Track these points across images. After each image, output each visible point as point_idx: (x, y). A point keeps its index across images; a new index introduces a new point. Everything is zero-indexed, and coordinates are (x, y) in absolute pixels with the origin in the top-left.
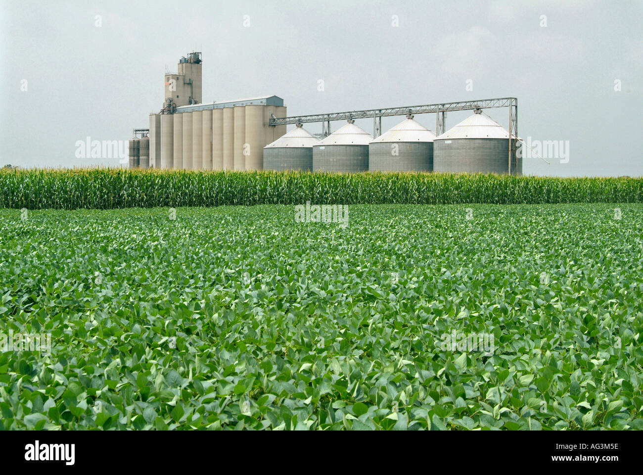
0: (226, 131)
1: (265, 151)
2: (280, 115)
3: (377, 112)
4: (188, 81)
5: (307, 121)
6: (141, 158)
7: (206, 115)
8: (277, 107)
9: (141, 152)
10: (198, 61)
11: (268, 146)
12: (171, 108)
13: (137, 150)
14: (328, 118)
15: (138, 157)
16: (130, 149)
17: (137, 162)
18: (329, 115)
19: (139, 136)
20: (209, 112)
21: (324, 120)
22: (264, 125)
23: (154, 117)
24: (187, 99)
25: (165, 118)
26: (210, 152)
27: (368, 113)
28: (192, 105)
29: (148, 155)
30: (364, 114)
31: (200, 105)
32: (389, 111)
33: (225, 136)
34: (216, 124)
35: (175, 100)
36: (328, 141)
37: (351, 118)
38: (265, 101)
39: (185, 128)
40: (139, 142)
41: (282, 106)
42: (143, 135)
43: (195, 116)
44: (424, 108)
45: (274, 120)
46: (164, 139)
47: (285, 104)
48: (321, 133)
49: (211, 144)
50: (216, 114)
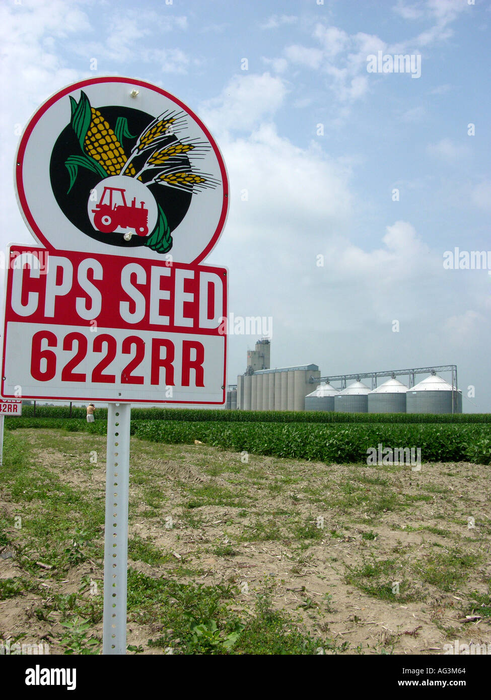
0: (283, 385)
1: (306, 399)
2: (316, 376)
3: (374, 374)
4: (261, 355)
5: (332, 380)
6: (232, 403)
7: (271, 376)
8: (314, 371)
9: (232, 399)
10: (267, 343)
11: (308, 396)
12: (251, 372)
13: (230, 398)
14: (345, 378)
15: (231, 402)
18: (345, 376)
19: (231, 390)
20: (272, 375)
21: (342, 379)
22: (306, 382)
23: (240, 378)
24: (261, 366)
25: (246, 378)
26: (273, 399)
27: (369, 375)
28: (263, 370)
29: (236, 401)
30: (366, 376)
31: (268, 369)
32: (381, 373)
33: (282, 390)
34: (277, 382)
35: (253, 367)
36: (345, 392)
37: (358, 378)
38: (306, 368)
39: (259, 384)
40: (231, 393)
41: (318, 370)
42: (234, 388)
43: (265, 377)
44: (402, 372)
45: (312, 379)
46: (246, 391)
47: (320, 369)
48: (340, 387)
49: (274, 395)
50: (277, 376)
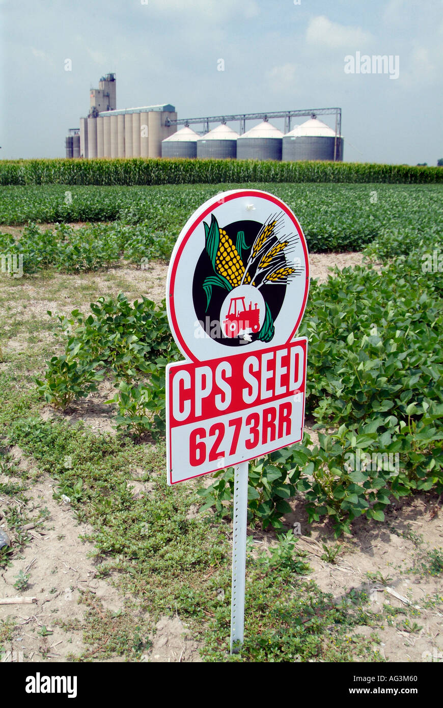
0: (134, 129)
1: (163, 145)
2: (173, 118)
3: (243, 116)
4: (106, 94)
5: (193, 123)
6: (74, 149)
7: (120, 118)
8: (171, 112)
9: (75, 145)
10: (113, 80)
11: (165, 140)
12: (95, 114)
13: (72, 144)
14: (207, 121)
15: (72, 148)
16: (66, 143)
17: (71, 153)
18: (208, 118)
19: (72, 134)
20: (122, 116)
21: (204, 122)
22: (162, 125)
23: (83, 121)
24: (106, 107)
25: (91, 121)
26: (123, 145)
27: (236, 117)
28: (110, 112)
29: (79, 147)
30: (233, 118)
31: (115, 111)
32: (251, 116)
33: (134, 133)
34: (127, 125)
35: (98, 108)
36: (208, 137)
37: (223, 121)
38: (162, 109)
39: (105, 127)
40: (72, 138)
41: (174, 112)
42: (75, 133)
43: (112, 119)
44: (275, 114)
45: (169, 122)
46: (90, 136)
47: (176, 110)
48: (202, 130)
49: (124, 139)
50: (127, 118)
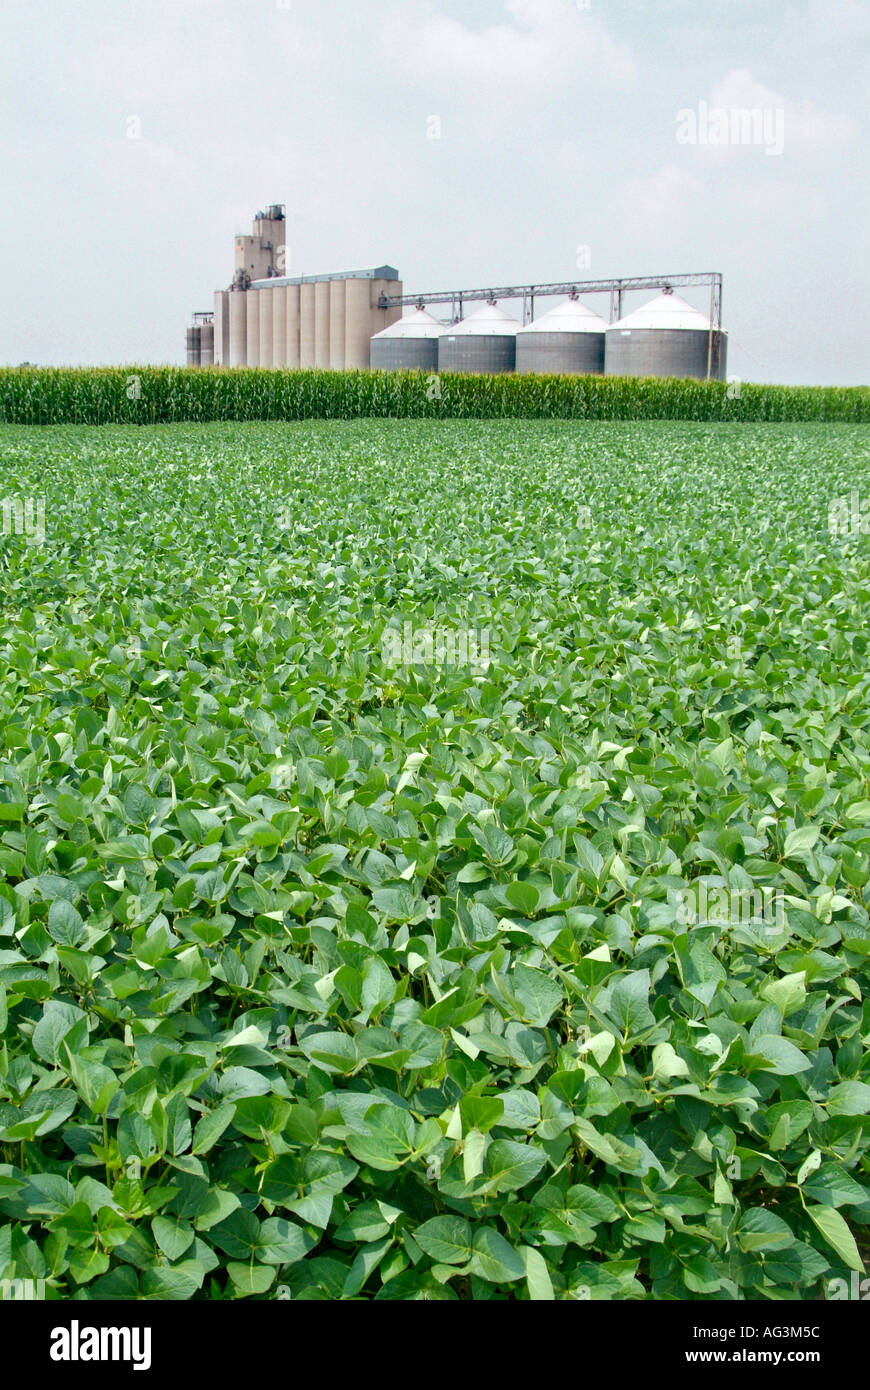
0: (319, 314)
1: (372, 342)
2: (394, 292)
3: (529, 290)
4: (266, 245)
5: (431, 301)
6: (202, 351)
7: (291, 292)
8: (389, 281)
9: (204, 343)
10: (280, 217)
11: (376, 336)
12: (244, 284)
13: (198, 340)
14: (460, 298)
15: (199, 350)
16: (188, 339)
17: (197, 358)
18: (461, 293)
19: (200, 323)
20: (295, 288)
21: (454, 300)
22: (371, 306)
23: (220, 296)
24: (266, 270)
25: (235, 297)
26: (297, 343)
27: (515, 291)
28: (272, 279)
29: (212, 347)
30: (510, 293)
31: (282, 278)
32: (545, 288)
33: (317, 321)
34: (305, 305)
35: (249, 271)
36: (461, 329)
37: (491, 297)
38: (373, 273)
39: (262, 311)
40: (199, 330)
41: (396, 280)
42: (206, 320)
43: (277, 293)
44: (594, 285)
45: (386, 299)
46: (234, 326)
47: (401, 277)
48: (450, 317)
49: (299, 333)
50: (305, 291)
